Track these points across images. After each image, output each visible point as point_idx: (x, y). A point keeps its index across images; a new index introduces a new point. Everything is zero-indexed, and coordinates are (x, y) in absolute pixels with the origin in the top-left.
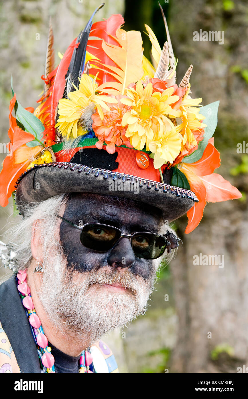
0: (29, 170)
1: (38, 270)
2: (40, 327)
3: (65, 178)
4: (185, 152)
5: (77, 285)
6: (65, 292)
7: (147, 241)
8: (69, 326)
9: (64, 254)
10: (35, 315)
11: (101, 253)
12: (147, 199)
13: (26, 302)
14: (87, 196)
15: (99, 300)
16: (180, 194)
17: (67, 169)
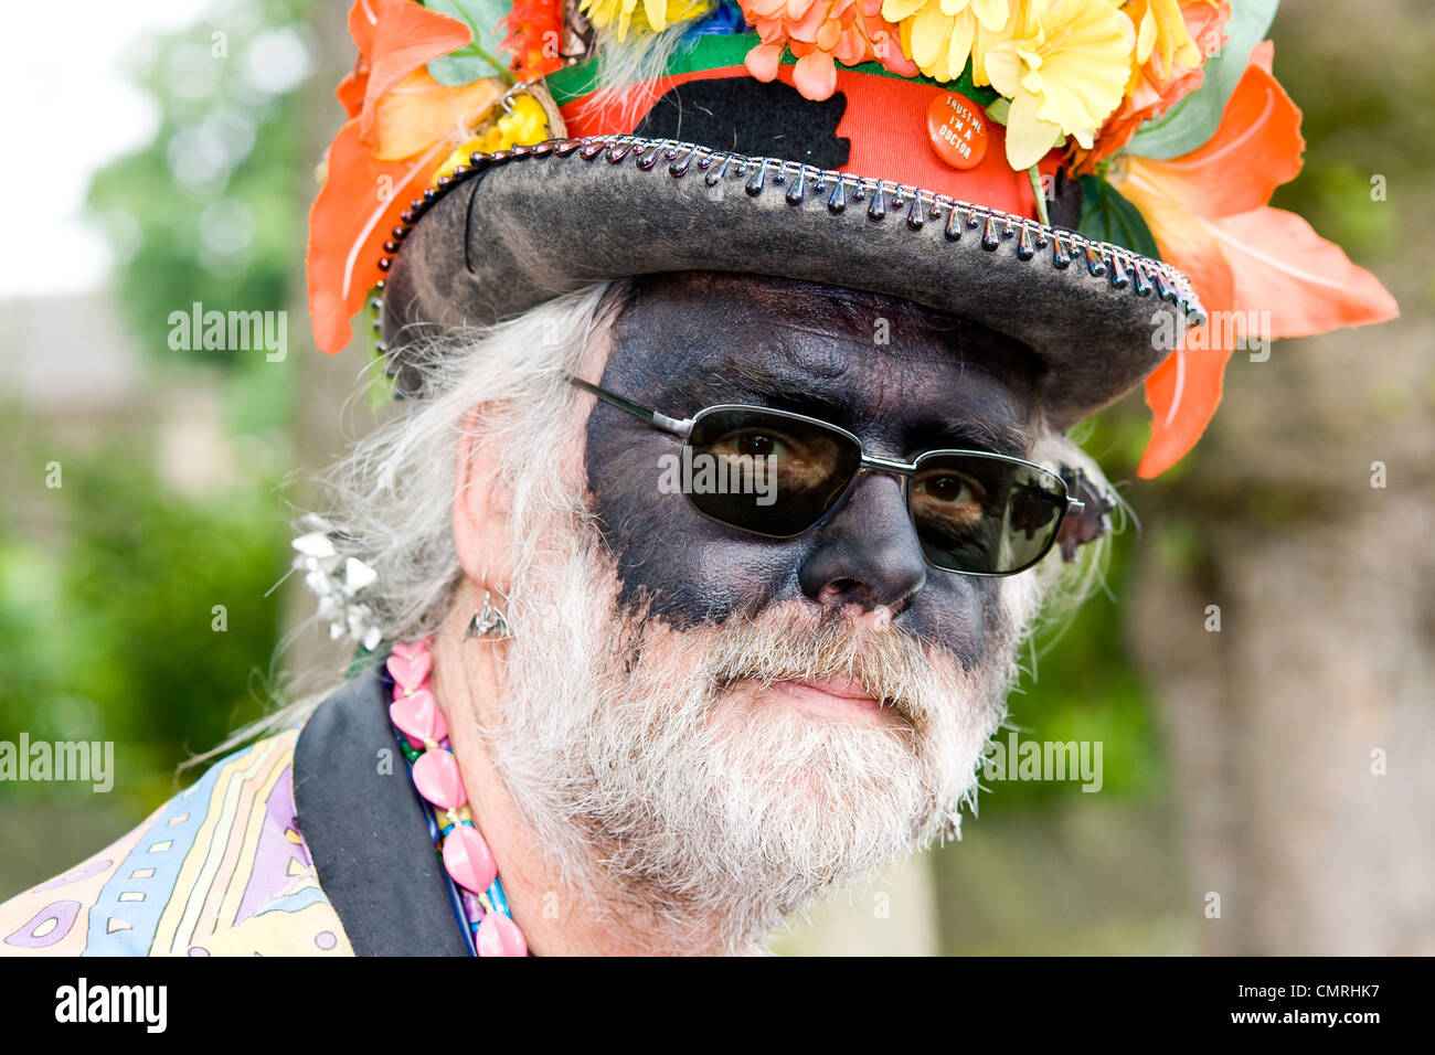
0: (446, 181)
1: (484, 630)
2: (493, 887)
3: (612, 203)
4: (1147, 98)
5: (667, 686)
6: (607, 719)
7: (976, 498)
8: (624, 877)
9: (603, 549)
10: (468, 831)
11: (770, 544)
12: (980, 299)
13: (429, 778)
14: (709, 287)
15: (761, 754)
16: (1126, 278)
17: (619, 162)
